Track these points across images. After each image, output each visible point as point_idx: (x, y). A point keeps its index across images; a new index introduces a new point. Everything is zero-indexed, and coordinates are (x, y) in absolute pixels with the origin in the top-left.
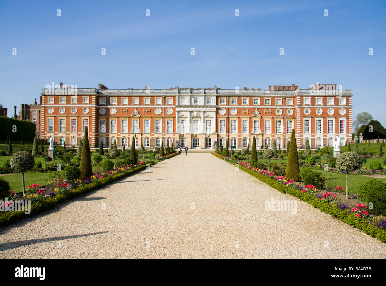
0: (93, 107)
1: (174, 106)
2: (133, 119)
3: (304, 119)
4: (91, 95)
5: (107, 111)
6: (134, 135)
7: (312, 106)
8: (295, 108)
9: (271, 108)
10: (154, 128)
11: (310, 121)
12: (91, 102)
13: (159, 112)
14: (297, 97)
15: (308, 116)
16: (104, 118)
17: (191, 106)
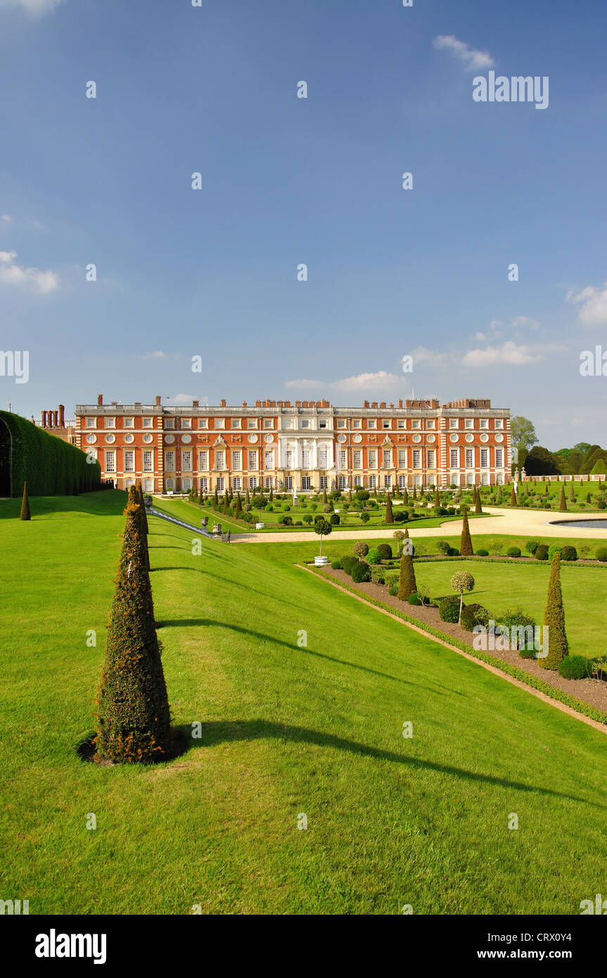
0: (159, 433)
1: (276, 432)
2: (216, 451)
3: (451, 449)
4: (155, 417)
5: (176, 439)
6: (218, 475)
7: (459, 431)
8: (437, 434)
9: (405, 434)
10: (247, 462)
11: (458, 452)
12: (155, 426)
13: (254, 440)
14: (441, 419)
15: (456, 444)
16: (173, 450)
17: (299, 432)
